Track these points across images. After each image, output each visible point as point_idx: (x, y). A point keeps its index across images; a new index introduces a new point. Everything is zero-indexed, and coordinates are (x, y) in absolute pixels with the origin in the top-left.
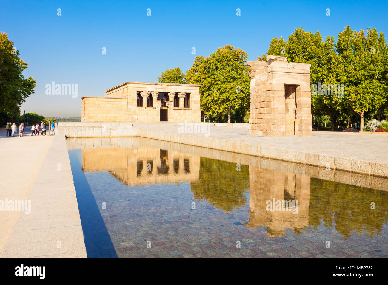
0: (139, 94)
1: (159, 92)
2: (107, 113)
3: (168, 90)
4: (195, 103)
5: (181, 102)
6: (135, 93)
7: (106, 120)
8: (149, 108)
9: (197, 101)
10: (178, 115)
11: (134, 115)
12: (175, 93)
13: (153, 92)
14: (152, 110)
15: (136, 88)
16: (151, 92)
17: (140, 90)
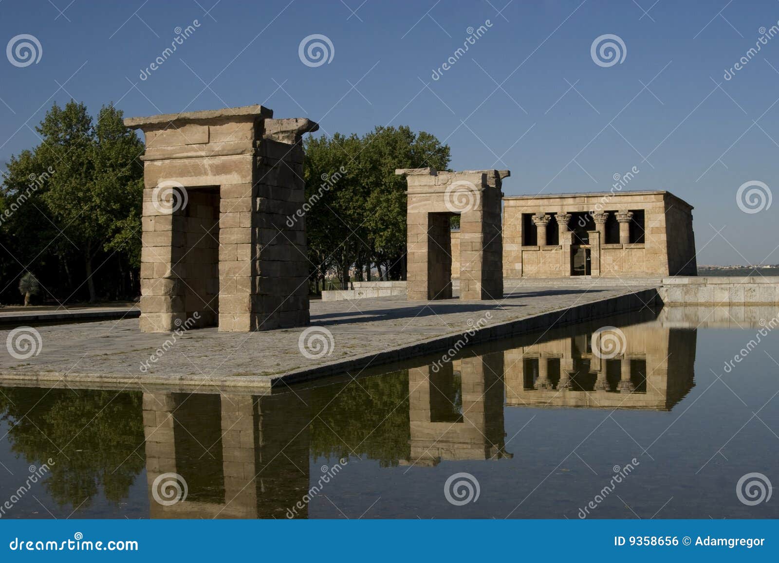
0: (527, 219)
1: (568, 213)
3: (588, 207)
4: (652, 233)
5: (624, 232)
6: (518, 219)
8: (549, 247)
9: (657, 228)
10: (614, 261)
11: (516, 264)
12: (605, 212)
13: (556, 213)
14: (553, 251)
15: (520, 208)
16: (552, 215)
17: (529, 211)
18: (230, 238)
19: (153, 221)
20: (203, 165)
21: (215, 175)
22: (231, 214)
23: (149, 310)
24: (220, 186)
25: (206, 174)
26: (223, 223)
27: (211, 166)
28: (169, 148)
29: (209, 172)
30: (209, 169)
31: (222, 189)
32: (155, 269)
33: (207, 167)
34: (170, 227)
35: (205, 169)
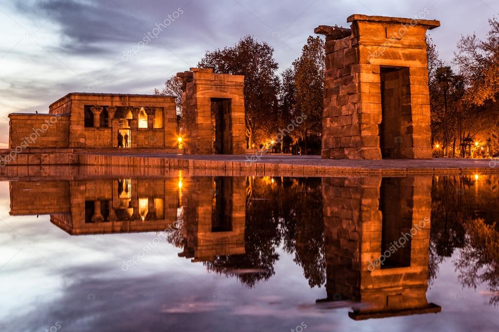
0: (88, 109)
1: (116, 107)
2: (43, 136)
4: (169, 122)
5: (150, 120)
6: (81, 109)
7: (41, 146)
8: (103, 129)
9: (172, 119)
10: (145, 138)
11: (81, 139)
13: (108, 106)
14: (106, 131)
15: (83, 102)
16: (105, 107)
17: (90, 103)
18: (417, 101)
19: (368, 86)
20: (398, 53)
21: (406, 60)
22: (417, 86)
23: (369, 145)
24: (409, 67)
25: (400, 59)
26: (414, 91)
27: (404, 54)
28: (376, 39)
29: (402, 58)
30: (402, 55)
31: (411, 70)
32: (372, 118)
33: (400, 54)
34: (380, 91)
35: (400, 56)
